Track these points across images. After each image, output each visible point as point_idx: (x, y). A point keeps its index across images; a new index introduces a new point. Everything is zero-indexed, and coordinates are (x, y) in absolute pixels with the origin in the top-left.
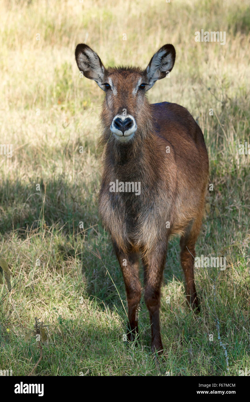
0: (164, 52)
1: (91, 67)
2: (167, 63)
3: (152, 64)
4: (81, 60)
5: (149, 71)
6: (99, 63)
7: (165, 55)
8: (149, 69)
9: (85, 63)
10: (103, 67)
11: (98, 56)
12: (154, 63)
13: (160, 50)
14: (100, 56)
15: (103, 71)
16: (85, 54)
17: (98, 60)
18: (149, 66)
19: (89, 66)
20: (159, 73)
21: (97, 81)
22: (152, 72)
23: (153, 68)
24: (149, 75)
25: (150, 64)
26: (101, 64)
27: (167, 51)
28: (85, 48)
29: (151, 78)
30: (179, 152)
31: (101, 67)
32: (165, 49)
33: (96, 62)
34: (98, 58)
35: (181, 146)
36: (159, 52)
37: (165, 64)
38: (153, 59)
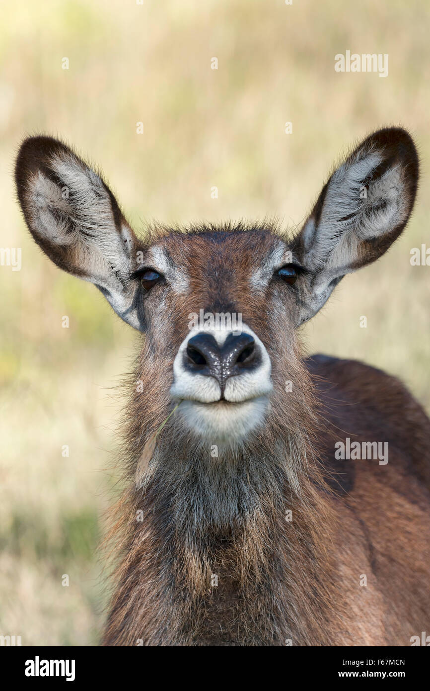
0: (374, 160)
1: (81, 231)
2: (383, 205)
3: (327, 209)
4: (41, 202)
5: (314, 241)
6: (110, 215)
7: (378, 173)
8: (315, 233)
9: (56, 214)
10: (125, 232)
11: (106, 188)
12: (334, 208)
13: (355, 153)
14: (112, 187)
15: (129, 245)
16: (54, 178)
17: (107, 200)
18: (312, 223)
19: (71, 227)
20: (355, 243)
21: (105, 286)
22: (324, 242)
23: (327, 228)
24: (313, 256)
25: (317, 212)
26: (119, 218)
27: (383, 154)
28: (53, 150)
29: (320, 270)
30: (383, 544)
31: (119, 230)
32: (377, 147)
33: (98, 212)
34: (105, 194)
35: (388, 519)
36: (352, 159)
37: (377, 208)
38: (331, 192)
